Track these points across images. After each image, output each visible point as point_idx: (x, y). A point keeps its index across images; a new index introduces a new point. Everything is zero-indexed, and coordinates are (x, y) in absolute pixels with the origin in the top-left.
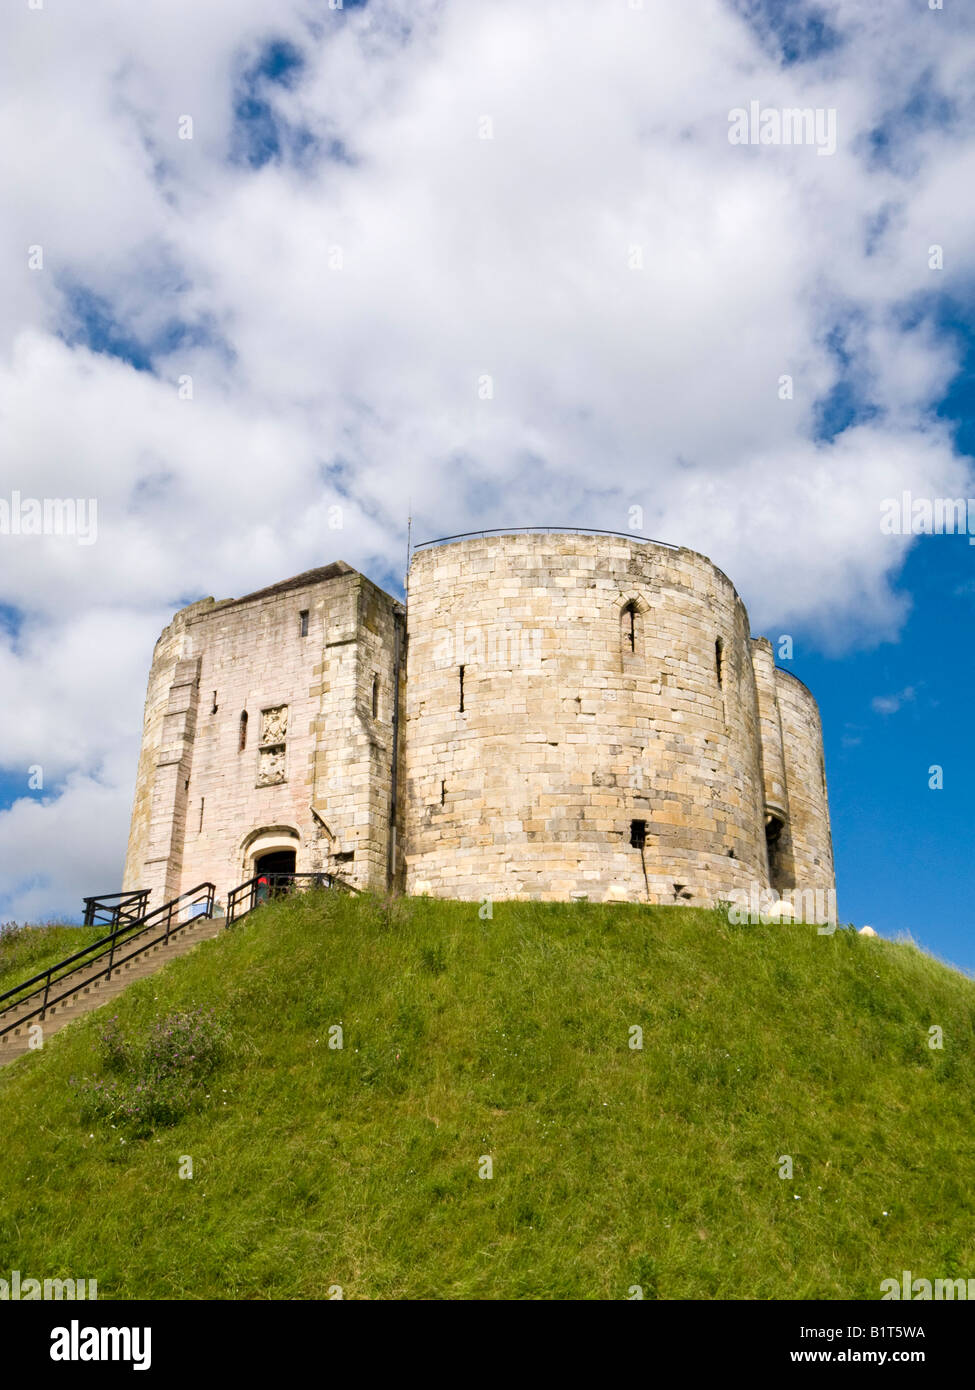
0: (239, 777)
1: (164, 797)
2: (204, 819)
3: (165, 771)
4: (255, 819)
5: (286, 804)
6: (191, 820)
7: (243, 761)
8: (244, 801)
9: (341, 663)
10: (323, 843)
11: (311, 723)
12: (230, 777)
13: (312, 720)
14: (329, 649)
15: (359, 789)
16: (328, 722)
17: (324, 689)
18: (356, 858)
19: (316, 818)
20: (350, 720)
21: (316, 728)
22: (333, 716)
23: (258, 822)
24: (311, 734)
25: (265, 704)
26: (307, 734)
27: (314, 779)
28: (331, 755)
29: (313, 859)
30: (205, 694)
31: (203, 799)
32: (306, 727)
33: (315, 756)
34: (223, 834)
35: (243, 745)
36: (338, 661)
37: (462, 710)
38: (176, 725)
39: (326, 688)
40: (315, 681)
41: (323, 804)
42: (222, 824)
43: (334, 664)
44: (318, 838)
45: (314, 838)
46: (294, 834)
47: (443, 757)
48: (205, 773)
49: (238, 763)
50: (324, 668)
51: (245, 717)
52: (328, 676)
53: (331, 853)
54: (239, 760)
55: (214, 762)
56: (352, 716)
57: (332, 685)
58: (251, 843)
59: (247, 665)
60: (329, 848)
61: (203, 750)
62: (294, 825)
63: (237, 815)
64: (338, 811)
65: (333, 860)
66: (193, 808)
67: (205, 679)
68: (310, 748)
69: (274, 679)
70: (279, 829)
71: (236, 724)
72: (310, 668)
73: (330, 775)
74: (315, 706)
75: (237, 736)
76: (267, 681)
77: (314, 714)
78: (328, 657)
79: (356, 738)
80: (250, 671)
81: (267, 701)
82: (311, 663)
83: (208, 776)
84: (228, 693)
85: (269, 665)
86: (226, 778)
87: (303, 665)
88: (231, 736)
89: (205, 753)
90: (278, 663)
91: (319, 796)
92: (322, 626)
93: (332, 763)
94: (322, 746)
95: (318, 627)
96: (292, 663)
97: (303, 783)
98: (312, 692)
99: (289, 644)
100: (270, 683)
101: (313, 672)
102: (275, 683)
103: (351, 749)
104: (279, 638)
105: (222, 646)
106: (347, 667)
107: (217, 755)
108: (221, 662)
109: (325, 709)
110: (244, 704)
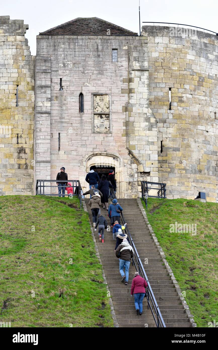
0: (81, 126)
1: (43, 130)
2: (61, 143)
3: (42, 116)
4: (93, 148)
5: (111, 144)
6: (54, 143)
7: (83, 118)
8: (86, 138)
9: (140, 80)
10: (134, 166)
11: (123, 107)
12: (76, 125)
13: (124, 105)
14: (134, 72)
15: (153, 143)
16: (134, 108)
17: (130, 91)
18: (151, 174)
19: (130, 153)
20: (147, 109)
21: (127, 109)
22: (137, 106)
23: (95, 150)
24: (123, 112)
25: (95, 92)
26: (121, 112)
27: (127, 134)
28: (136, 124)
29: (129, 173)
30: (55, 79)
31: (59, 134)
32: (120, 109)
33: (127, 124)
34: (74, 153)
35: (81, 109)
36: (139, 79)
38: (45, 92)
39: (132, 92)
40: (124, 86)
41: (134, 147)
42: (74, 148)
43: (136, 80)
44: (131, 163)
45: (129, 163)
46: (115, 157)
48: (59, 120)
49: (80, 119)
50: (130, 80)
51: (81, 95)
52: (133, 85)
53: (138, 171)
54: (81, 117)
55: (65, 115)
56: (147, 108)
57: (136, 90)
58: (89, 159)
59: (81, 69)
60: (137, 169)
61: (57, 108)
63: (82, 145)
64: (142, 152)
65: (139, 174)
66: (55, 137)
67: (54, 71)
68: (124, 119)
69: (99, 80)
70: (107, 155)
71: (77, 99)
72: (122, 78)
73: (137, 134)
74: (125, 98)
75: (78, 105)
76: (95, 79)
77: (125, 103)
78: (133, 76)
79: (149, 118)
80: (83, 73)
81: (94, 89)
82: (121, 76)
83: (62, 122)
84: (70, 81)
85: (95, 72)
86: (73, 125)
87: (116, 76)
88: (73, 104)
89: (58, 110)
90: (101, 72)
91: (131, 143)
92: (127, 59)
93: (138, 129)
94: (132, 119)
95: (124, 59)
96: (110, 74)
97: (120, 135)
98: (123, 91)
99: (107, 63)
100: (97, 82)
101: (124, 81)
102: (100, 82)
103: (147, 124)
104: (101, 59)
105: (63, 56)
106: (143, 83)
107: (66, 112)
108: (64, 64)
109: (132, 101)
110: (80, 89)
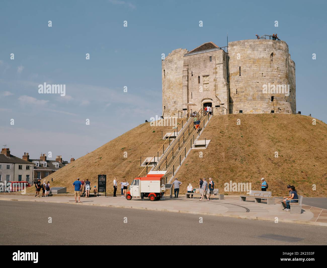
0: (199, 89)
1: (185, 92)
2: (192, 96)
3: (184, 87)
4: (203, 97)
5: (210, 94)
6: (190, 96)
8: (201, 93)
10: (218, 102)
11: (214, 79)
15: (225, 92)
16: (218, 79)
17: (216, 73)
18: (225, 105)
19: (216, 97)
20: (222, 79)
21: (215, 80)
24: (214, 81)
26: (213, 81)
27: (215, 90)
28: (219, 86)
29: (216, 105)
30: (190, 72)
31: (192, 93)
32: (213, 80)
33: (215, 86)
34: (197, 99)
35: (199, 83)
37: (240, 76)
38: (185, 78)
39: (217, 73)
40: (214, 71)
41: (218, 95)
42: (196, 97)
43: (218, 68)
45: (216, 101)
46: (212, 100)
47: (237, 85)
50: (216, 68)
51: (199, 77)
52: (217, 70)
53: (220, 103)
54: (199, 85)
55: (193, 86)
57: (218, 72)
58: (202, 101)
59: (199, 67)
62: (212, 98)
63: (200, 96)
64: (221, 96)
65: (220, 105)
66: (190, 94)
67: (189, 69)
68: (214, 84)
69: (205, 70)
70: (208, 99)
71: (197, 79)
72: (213, 68)
73: (219, 89)
74: (214, 76)
75: (198, 81)
76: (203, 70)
77: (214, 77)
78: (217, 66)
79: (224, 82)
80: (200, 68)
81: (204, 74)
82: (213, 67)
83: (192, 88)
84: (195, 72)
85: (204, 67)
86: (196, 89)
87: (211, 67)
88: (196, 81)
89: (191, 84)
90: (206, 67)
91: (217, 93)
92: (215, 60)
93: (219, 87)
94: (217, 84)
95: (214, 60)
96: (209, 67)
97: (213, 90)
98: (214, 73)
99: (208, 63)
100: (204, 71)
101: (214, 69)
102: (205, 71)
103: (223, 85)
104: (205, 62)
105: (192, 62)
106: (221, 69)
107: (194, 84)
108: (193, 66)
109: (217, 77)
110: (199, 74)
